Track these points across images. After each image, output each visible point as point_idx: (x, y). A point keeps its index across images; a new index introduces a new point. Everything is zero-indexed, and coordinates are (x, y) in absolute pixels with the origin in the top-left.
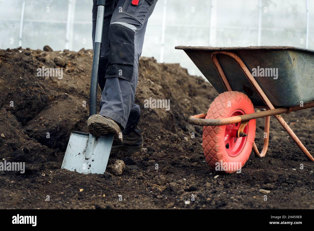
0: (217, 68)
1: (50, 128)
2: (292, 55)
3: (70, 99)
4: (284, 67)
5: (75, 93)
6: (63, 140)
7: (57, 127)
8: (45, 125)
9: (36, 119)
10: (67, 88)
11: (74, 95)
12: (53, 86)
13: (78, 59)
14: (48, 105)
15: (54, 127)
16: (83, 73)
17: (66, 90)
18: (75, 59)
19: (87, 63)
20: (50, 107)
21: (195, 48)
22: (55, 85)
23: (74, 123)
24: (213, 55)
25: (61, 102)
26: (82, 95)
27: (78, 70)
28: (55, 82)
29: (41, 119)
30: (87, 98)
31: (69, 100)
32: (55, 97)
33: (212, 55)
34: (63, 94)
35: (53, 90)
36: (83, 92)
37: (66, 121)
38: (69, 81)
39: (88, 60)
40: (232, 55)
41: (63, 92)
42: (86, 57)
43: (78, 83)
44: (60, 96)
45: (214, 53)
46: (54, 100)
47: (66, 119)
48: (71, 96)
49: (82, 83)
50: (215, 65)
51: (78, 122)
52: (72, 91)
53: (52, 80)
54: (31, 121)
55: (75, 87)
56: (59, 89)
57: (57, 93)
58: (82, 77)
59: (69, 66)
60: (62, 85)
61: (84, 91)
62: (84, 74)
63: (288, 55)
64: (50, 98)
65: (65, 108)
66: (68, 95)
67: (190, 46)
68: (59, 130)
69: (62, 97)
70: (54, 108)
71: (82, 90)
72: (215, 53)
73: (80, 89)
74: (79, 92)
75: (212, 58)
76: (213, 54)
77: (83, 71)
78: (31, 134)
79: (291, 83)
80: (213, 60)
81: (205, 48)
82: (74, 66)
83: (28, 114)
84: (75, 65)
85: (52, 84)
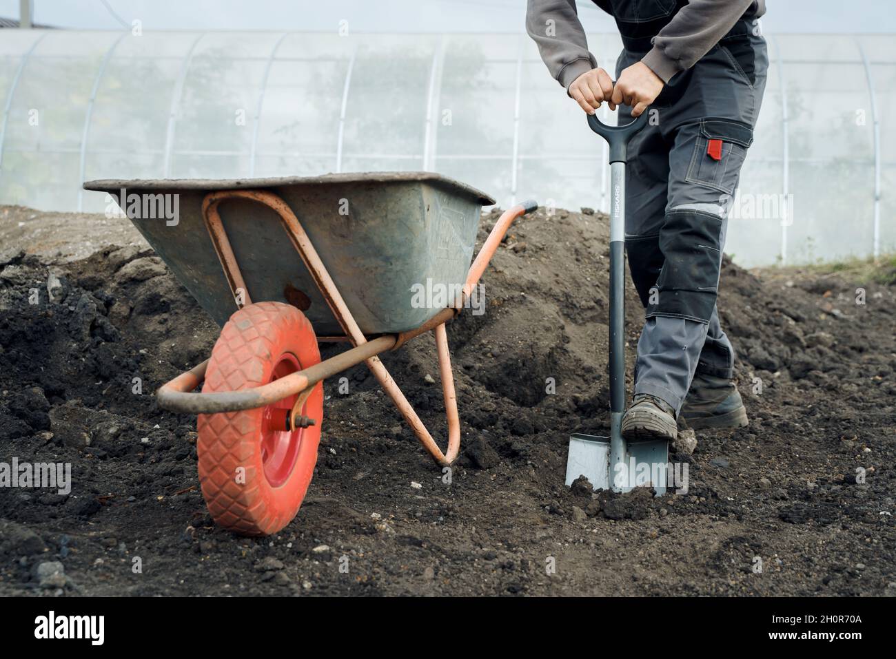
0: (216, 240)
1: (503, 361)
2: (428, 196)
3: (531, 303)
4: (409, 228)
5: (536, 291)
6: (529, 383)
7: (517, 360)
8: (493, 356)
9: (473, 345)
10: (523, 282)
11: (535, 295)
12: (496, 279)
13: (523, 226)
14: (492, 316)
15: (511, 359)
16: (542, 252)
17: (521, 287)
18: (519, 226)
19: (544, 233)
20: (497, 320)
21: (156, 183)
22: (500, 278)
23: (548, 350)
24: (212, 202)
25: (515, 310)
26: (551, 295)
27: (533, 248)
28: (500, 272)
29: (482, 344)
30: (559, 300)
31: (530, 306)
32: (504, 300)
33: (206, 203)
34: (516, 294)
35: (497, 286)
36: (551, 289)
37: (531, 347)
38: (524, 269)
39: (543, 227)
40: (270, 201)
41: (516, 289)
42: (538, 222)
43: (539, 272)
44: (512, 298)
45: (214, 198)
46: (501, 306)
47: (530, 343)
48: (530, 298)
49: (546, 272)
50: (212, 231)
51: (552, 348)
52: (532, 287)
53: (495, 268)
54: (466, 348)
55: (537, 280)
56: (509, 285)
57: (505, 292)
58: (543, 259)
59: (514, 241)
60: (513, 277)
61: (553, 287)
62: (545, 255)
63: (421, 195)
64: (496, 302)
65: (525, 322)
66: (526, 295)
67: (137, 180)
68: (521, 365)
69: (516, 300)
70: (505, 321)
71: (548, 287)
72: (218, 196)
73: (546, 284)
74: (544, 290)
75: (207, 211)
76: (210, 200)
77: (541, 249)
78: (473, 373)
79: (416, 272)
80: (207, 218)
81: (185, 182)
82: (522, 239)
83: (459, 335)
84: (523, 237)
85: (495, 276)
